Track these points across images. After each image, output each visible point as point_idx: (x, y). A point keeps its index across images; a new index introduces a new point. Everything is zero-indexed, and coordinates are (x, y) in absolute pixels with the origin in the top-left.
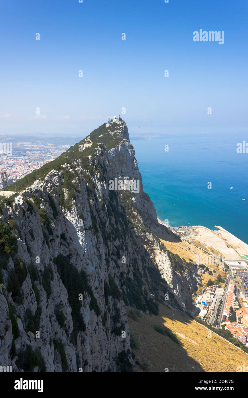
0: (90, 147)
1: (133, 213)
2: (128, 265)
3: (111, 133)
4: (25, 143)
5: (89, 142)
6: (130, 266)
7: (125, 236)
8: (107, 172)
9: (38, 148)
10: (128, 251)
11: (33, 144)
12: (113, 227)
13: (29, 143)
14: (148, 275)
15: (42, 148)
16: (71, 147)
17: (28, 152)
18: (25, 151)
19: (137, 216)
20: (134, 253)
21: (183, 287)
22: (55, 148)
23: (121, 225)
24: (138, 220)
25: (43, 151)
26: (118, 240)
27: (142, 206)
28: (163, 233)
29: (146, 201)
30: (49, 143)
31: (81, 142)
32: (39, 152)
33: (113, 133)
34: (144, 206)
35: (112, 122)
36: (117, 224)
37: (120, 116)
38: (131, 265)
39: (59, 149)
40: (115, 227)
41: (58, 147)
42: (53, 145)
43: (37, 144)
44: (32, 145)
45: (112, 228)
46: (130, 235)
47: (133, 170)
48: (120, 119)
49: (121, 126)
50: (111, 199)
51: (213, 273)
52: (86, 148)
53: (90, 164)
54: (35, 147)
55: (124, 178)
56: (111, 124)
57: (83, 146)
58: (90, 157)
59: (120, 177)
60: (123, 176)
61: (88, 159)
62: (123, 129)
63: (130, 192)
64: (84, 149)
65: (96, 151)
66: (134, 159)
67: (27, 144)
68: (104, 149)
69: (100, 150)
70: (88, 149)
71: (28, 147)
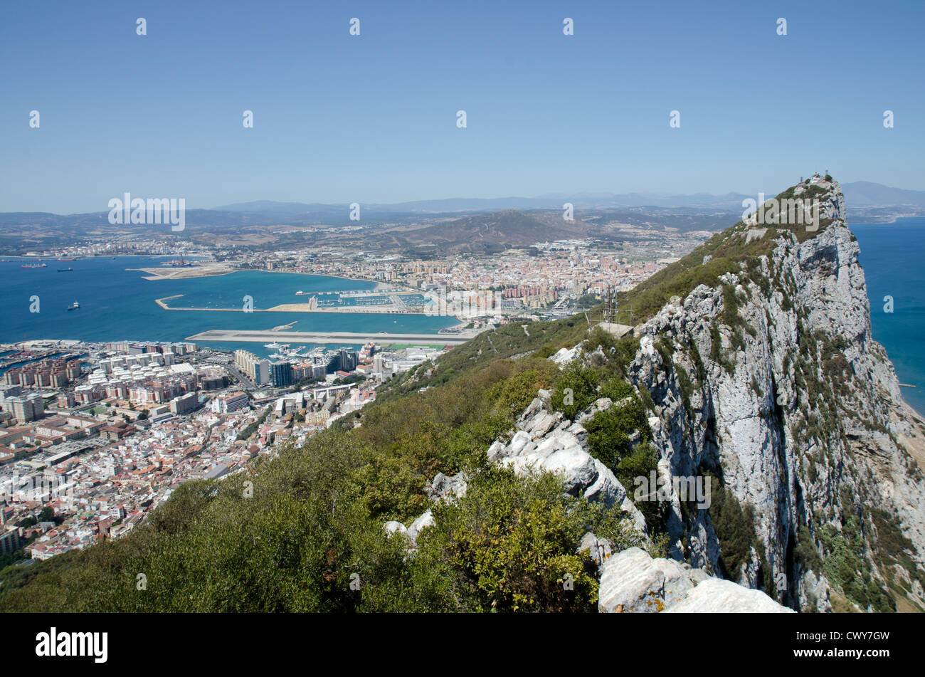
0: (762, 236)
1: (846, 383)
4: (622, 226)
5: (759, 227)
6: (834, 502)
7: (829, 435)
8: (796, 291)
9: (647, 235)
11: (637, 228)
12: (805, 412)
13: (630, 226)
15: (655, 235)
16: (716, 235)
17: (627, 243)
18: (622, 240)
19: (854, 391)
22: (680, 235)
23: (822, 409)
24: (856, 399)
25: (655, 242)
26: (813, 441)
28: (914, 435)
29: (875, 361)
30: (668, 226)
31: (736, 225)
32: (647, 243)
35: (808, 185)
36: (813, 407)
37: (827, 171)
38: (838, 500)
39: (686, 238)
40: (809, 413)
41: (684, 234)
42: (676, 229)
43: (645, 227)
44: (636, 231)
45: (801, 414)
47: (854, 290)
48: (829, 179)
49: (828, 194)
50: (804, 352)
52: (753, 239)
53: (764, 274)
54: (641, 233)
55: (830, 305)
56: (807, 188)
57: (746, 235)
58: (764, 258)
59: (819, 303)
60: (827, 302)
61: (759, 263)
62: (834, 199)
63: (842, 338)
64: (748, 240)
65: (776, 246)
66: (856, 265)
67: (626, 228)
68: (793, 242)
69: (783, 243)
70: (756, 241)
71: (627, 233)
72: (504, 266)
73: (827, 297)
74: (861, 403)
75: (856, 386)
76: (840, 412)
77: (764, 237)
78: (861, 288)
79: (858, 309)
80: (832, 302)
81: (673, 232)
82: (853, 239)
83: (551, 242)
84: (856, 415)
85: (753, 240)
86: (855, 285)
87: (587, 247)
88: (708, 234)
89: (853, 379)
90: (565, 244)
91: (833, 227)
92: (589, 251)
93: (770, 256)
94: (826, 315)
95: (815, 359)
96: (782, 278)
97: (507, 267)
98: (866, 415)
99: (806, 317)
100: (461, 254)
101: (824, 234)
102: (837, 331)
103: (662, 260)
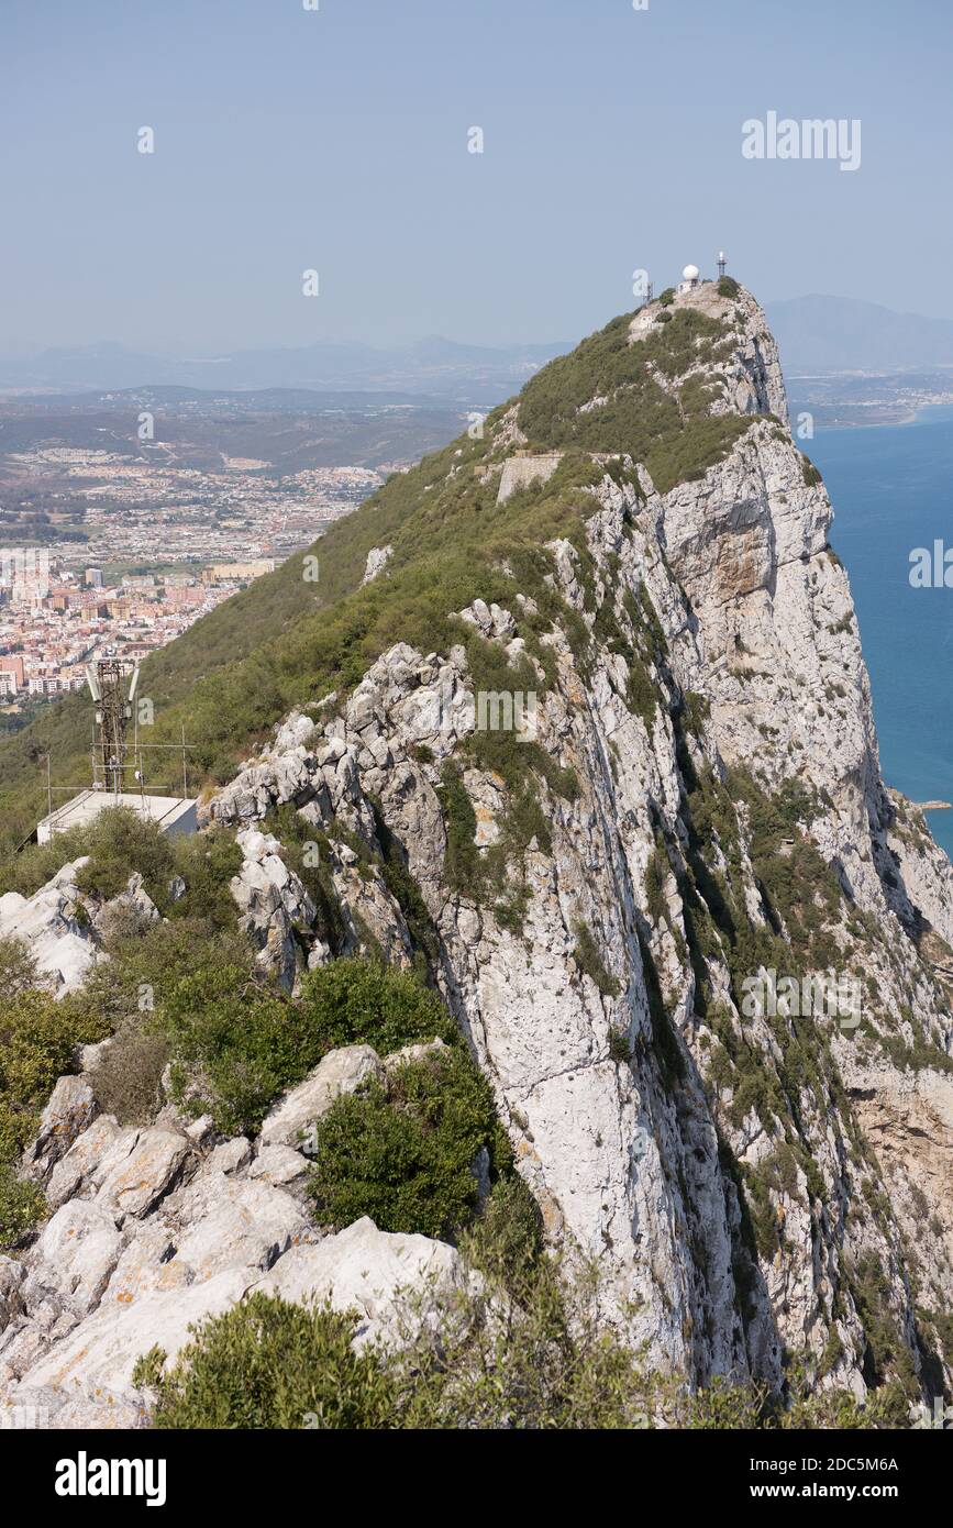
0: (547, 477)
1: (824, 927)
3: (664, 383)
4: (78, 456)
5: (537, 448)
8: (664, 648)
11: (126, 463)
13: (101, 456)
15: (194, 486)
16: (392, 478)
17: (96, 515)
18: (79, 506)
19: (850, 951)
22: (273, 484)
24: (859, 972)
25: (194, 510)
30: (236, 453)
32: (165, 513)
33: (679, 381)
35: (671, 309)
37: (722, 264)
39: (296, 491)
41: (287, 481)
42: (258, 465)
44: (126, 472)
45: (715, 1039)
47: (823, 635)
48: (728, 289)
49: (730, 337)
53: (569, 601)
55: (757, 686)
56: (664, 318)
57: (497, 477)
58: (561, 548)
59: (729, 684)
60: (749, 674)
61: (550, 564)
62: (750, 352)
63: (802, 785)
64: (506, 490)
65: (594, 507)
66: (824, 556)
67: (88, 463)
68: (639, 494)
69: (614, 497)
70: (531, 494)
71: (96, 482)
73: (747, 662)
74: (875, 987)
75: (856, 935)
77: (553, 480)
78: (843, 627)
79: (842, 695)
80: (765, 675)
81: (252, 473)
82: (812, 478)
85: (519, 492)
86: (826, 618)
89: (844, 912)
91: (751, 443)
93: (578, 540)
94: (750, 719)
96: (618, 609)
98: (891, 1021)
99: (698, 729)
101: (726, 465)
102: (784, 765)
103: (221, 571)
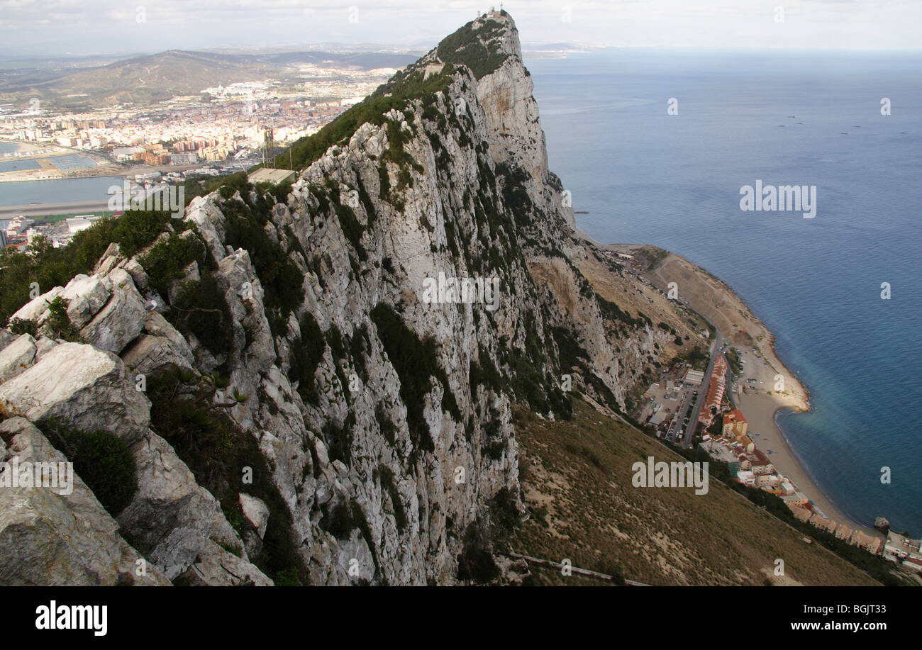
0: (439, 72)
1: (526, 213)
2: (516, 323)
3: (483, 43)
4: (302, 65)
5: (436, 62)
6: (518, 325)
7: (510, 264)
8: (474, 127)
9: (329, 75)
10: (515, 295)
11: (318, 67)
12: (487, 245)
13: (310, 65)
14: (555, 343)
16: (399, 72)
17: (308, 85)
18: (303, 81)
19: (533, 221)
20: (527, 299)
21: (623, 367)
22: (364, 74)
23: (503, 240)
24: (536, 228)
26: (495, 272)
27: (545, 201)
28: (586, 258)
29: (553, 191)
30: (351, 64)
31: (418, 62)
32: (330, 83)
33: (487, 43)
34: (549, 200)
35: (485, 20)
36: (494, 238)
37: (502, 6)
38: (521, 323)
39: (371, 76)
40: (491, 245)
41: (368, 73)
42: (359, 68)
43: (326, 66)
44: (317, 70)
45: (483, 247)
46: (519, 262)
47: (529, 124)
48: (503, 13)
49: (503, 29)
50: (483, 185)
51: (683, 341)
52: (431, 74)
53: (440, 110)
54: (323, 72)
55: (509, 139)
56: (483, 23)
57: (425, 71)
58: (439, 94)
60: (507, 136)
61: (436, 99)
62: (511, 34)
63: (522, 170)
64: (427, 76)
65: (452, 82)
66: (532, 99)
67: (307, 68)
68: (469, 78)
69: (459, 78)
70: (434, 77)
71: (308, 73)
72: (174, 115)
73: (507, 132)
74: (541, 232)
75: (536, 216)
76: (520, 241)
77: (441, 73)
78: (536, 121)
79: (535, 142)
80: (511, 136)
82: (528, 74)
83: (224, 86)
84: (537, 244)
85: (430, 76)
86: (531, 119)
87: (266, 90)
88: (392, 72)
89: (533, 209)
90: (241, 87)
91: (509, 63)
92: (269, 94)
93: (446, 92)
94: (506, 149)
95: (494, 192)
97: (176, 116)
98: (545, 243)
99: (485, 152)
100: (120, 104)
101: (501, 69)
102: (516, 164)
103: (346, 101)
